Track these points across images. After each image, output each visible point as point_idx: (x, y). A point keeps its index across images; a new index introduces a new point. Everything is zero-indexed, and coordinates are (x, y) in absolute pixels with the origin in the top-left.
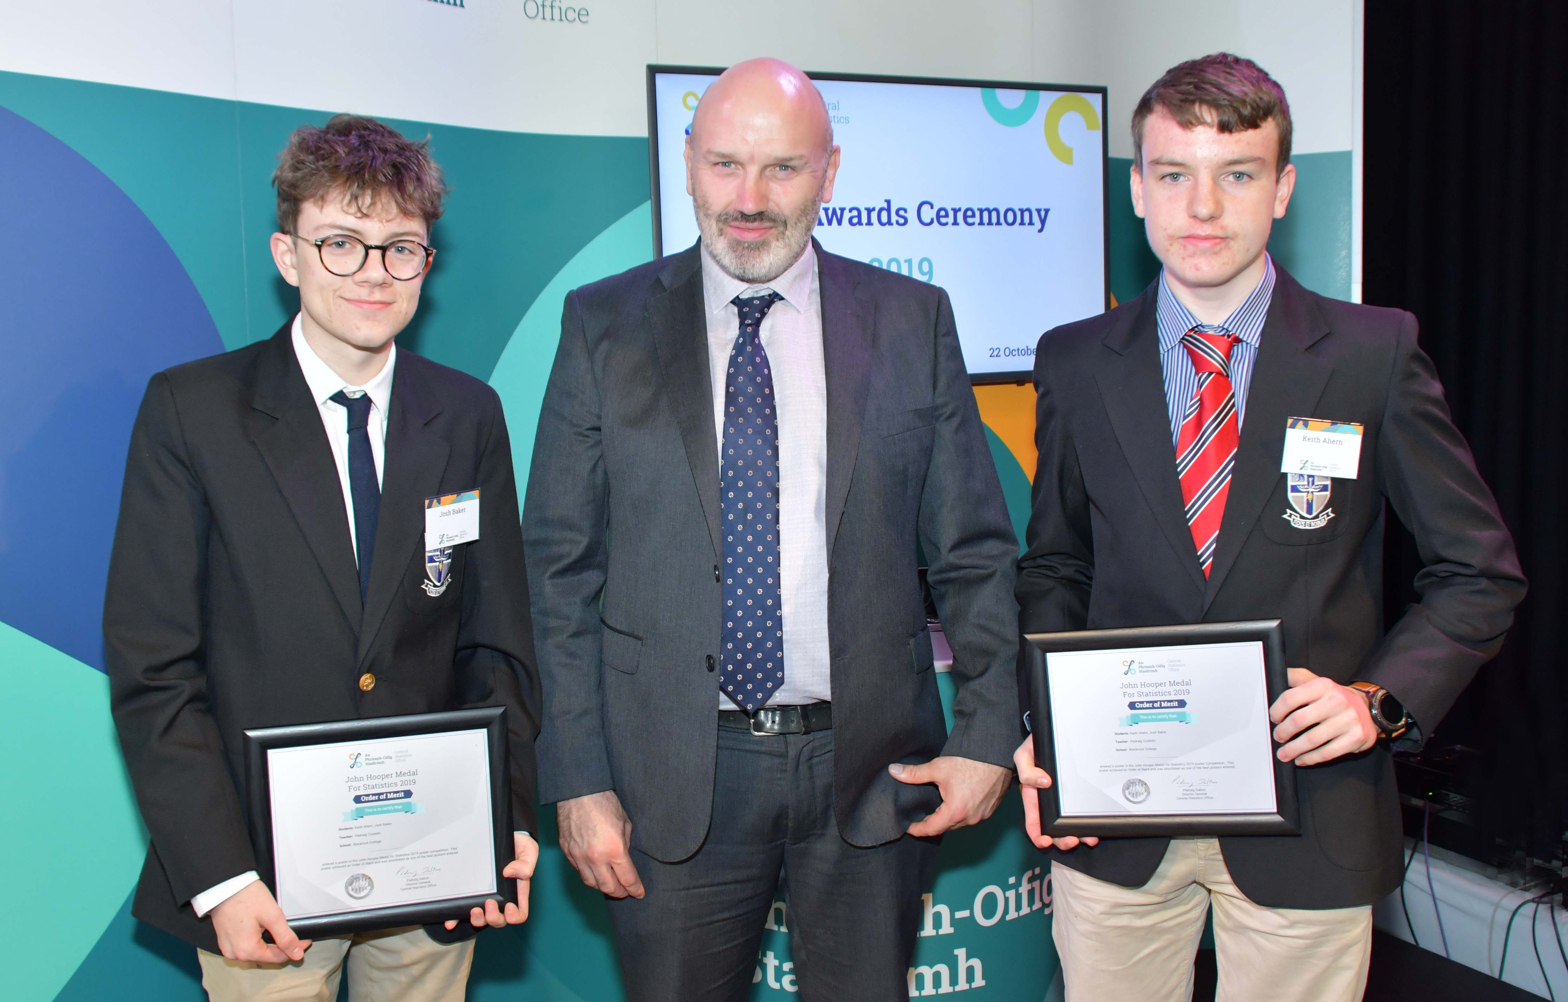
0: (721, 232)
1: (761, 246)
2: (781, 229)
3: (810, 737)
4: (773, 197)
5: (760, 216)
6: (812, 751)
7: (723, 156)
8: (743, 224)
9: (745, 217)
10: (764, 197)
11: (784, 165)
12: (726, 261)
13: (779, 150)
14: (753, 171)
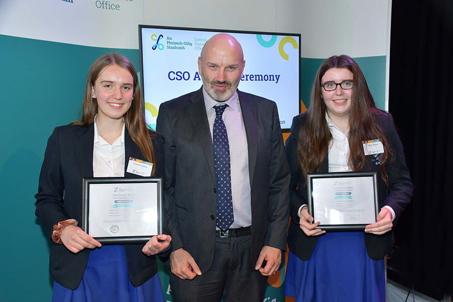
0: (212, 87)
1: (224, 91)
2: (230, 86)
3: (237, 238)
4: (228, 77)
5: (224, 82)
6: (238, 242)
7: (213, 64)
8: (219, 85)
9: (219, 82)
10: (225, 77)
11: (231, 67)
12: (213, 96)
13: (231, 62)
14: (222, 69)
